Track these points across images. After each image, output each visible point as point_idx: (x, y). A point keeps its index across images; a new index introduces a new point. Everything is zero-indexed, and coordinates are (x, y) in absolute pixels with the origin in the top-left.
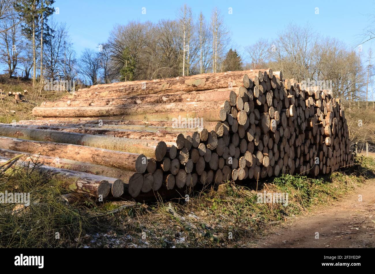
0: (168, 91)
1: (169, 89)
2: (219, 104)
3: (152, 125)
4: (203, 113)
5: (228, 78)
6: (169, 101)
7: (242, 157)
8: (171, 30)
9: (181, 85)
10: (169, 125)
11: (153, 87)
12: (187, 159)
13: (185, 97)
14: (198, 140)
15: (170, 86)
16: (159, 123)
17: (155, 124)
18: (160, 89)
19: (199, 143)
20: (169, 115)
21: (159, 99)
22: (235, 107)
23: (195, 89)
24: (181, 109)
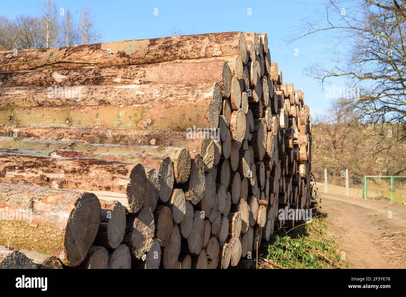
0: (61, 64)
1: (65, 60)
2: (200, 91)
3: (29, 136)
4: (162, 111)
5: (202, 39)
6: (69, 83)
7: (236, 214)
8: (31, 29)
9: (91, 52)
10: (74, 136)
11: (27, 57)
12: (151, 240)
13: (110, 74)
14: (170, 182)
15: (67, 54)
16: (48, 131)
17: (37, 134)
18: (43, 61)
19: (172, 187)
20: (72, 114)
21: (46, 78)
22: (229, 99)
23: (124, 61)
24: (102, 100)
